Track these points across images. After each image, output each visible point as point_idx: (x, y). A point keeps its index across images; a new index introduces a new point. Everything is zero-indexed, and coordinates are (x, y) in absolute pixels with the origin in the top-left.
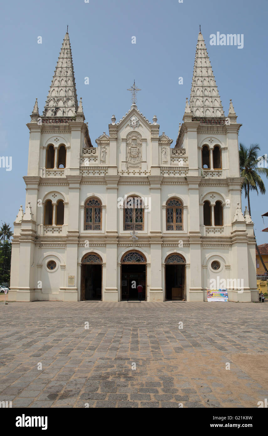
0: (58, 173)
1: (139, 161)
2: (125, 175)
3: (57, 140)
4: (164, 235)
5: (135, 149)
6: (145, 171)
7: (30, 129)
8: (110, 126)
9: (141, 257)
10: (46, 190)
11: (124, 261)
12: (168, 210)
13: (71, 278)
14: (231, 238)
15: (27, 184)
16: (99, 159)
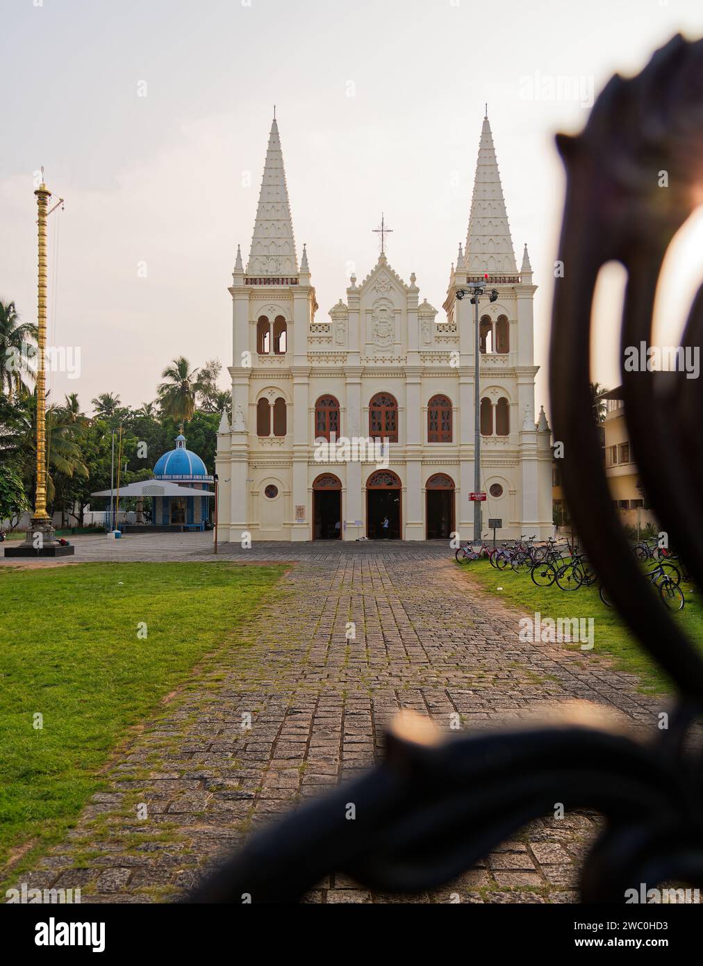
0: (276, 359)
1: (390, 343)
2: (371, 364)
3: (272, 310)
4: (425, 449)
5: (386, 324)
6: (399, 357)
7: (233, 294)
8: (349, 291)
9: (394, 479)
10: (259, 384)
11: (370, 485)
12: (430, 413)
13: (300, 511)
14: (518, 452)
15: (233, 378)
16: (334, 340)
